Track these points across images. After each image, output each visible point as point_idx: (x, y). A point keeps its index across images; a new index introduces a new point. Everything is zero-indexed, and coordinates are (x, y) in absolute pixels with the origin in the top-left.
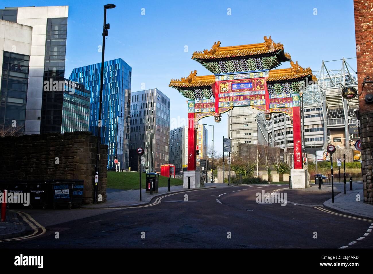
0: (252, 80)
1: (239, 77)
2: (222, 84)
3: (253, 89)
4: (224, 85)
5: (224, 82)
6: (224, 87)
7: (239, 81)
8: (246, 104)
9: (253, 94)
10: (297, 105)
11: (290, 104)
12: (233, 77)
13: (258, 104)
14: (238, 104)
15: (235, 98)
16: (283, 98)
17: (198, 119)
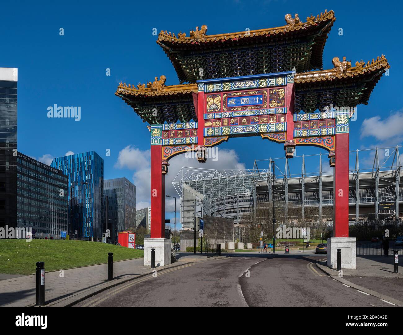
0: (262, 92)
1: (240, 85)
2: (210, 97)
4: (214, 99)
5: (213, 94)
6: (214, 104)
7: (240, 93)
8: (251, 131)
9: (264, 114)
10: (345, 131)
11: (332, 129)
12: (230, 86)
13: (273, 129)
14: (237, 130)
15: (233, 121)
16: (318, 119)
17: (167, 157)
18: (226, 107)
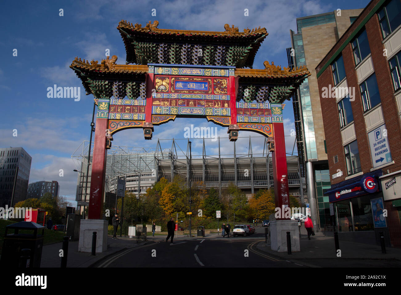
0: (207, 80)
1: (188, 71)
2: (159, 79)
3: (210, 92)
4: (162, 81)
5: (163, 77)
6: (162, 85)
7: (187, 79)
8: (198, 113)
9: (210, 99)
10: (280, 120)
11: (269, 118)
12: (178, 71)
13: (218, 114)
14: (185, 111)
15: (181, 102)
16: (257, 109)
17: (112, 131)
18: (173, 89)
